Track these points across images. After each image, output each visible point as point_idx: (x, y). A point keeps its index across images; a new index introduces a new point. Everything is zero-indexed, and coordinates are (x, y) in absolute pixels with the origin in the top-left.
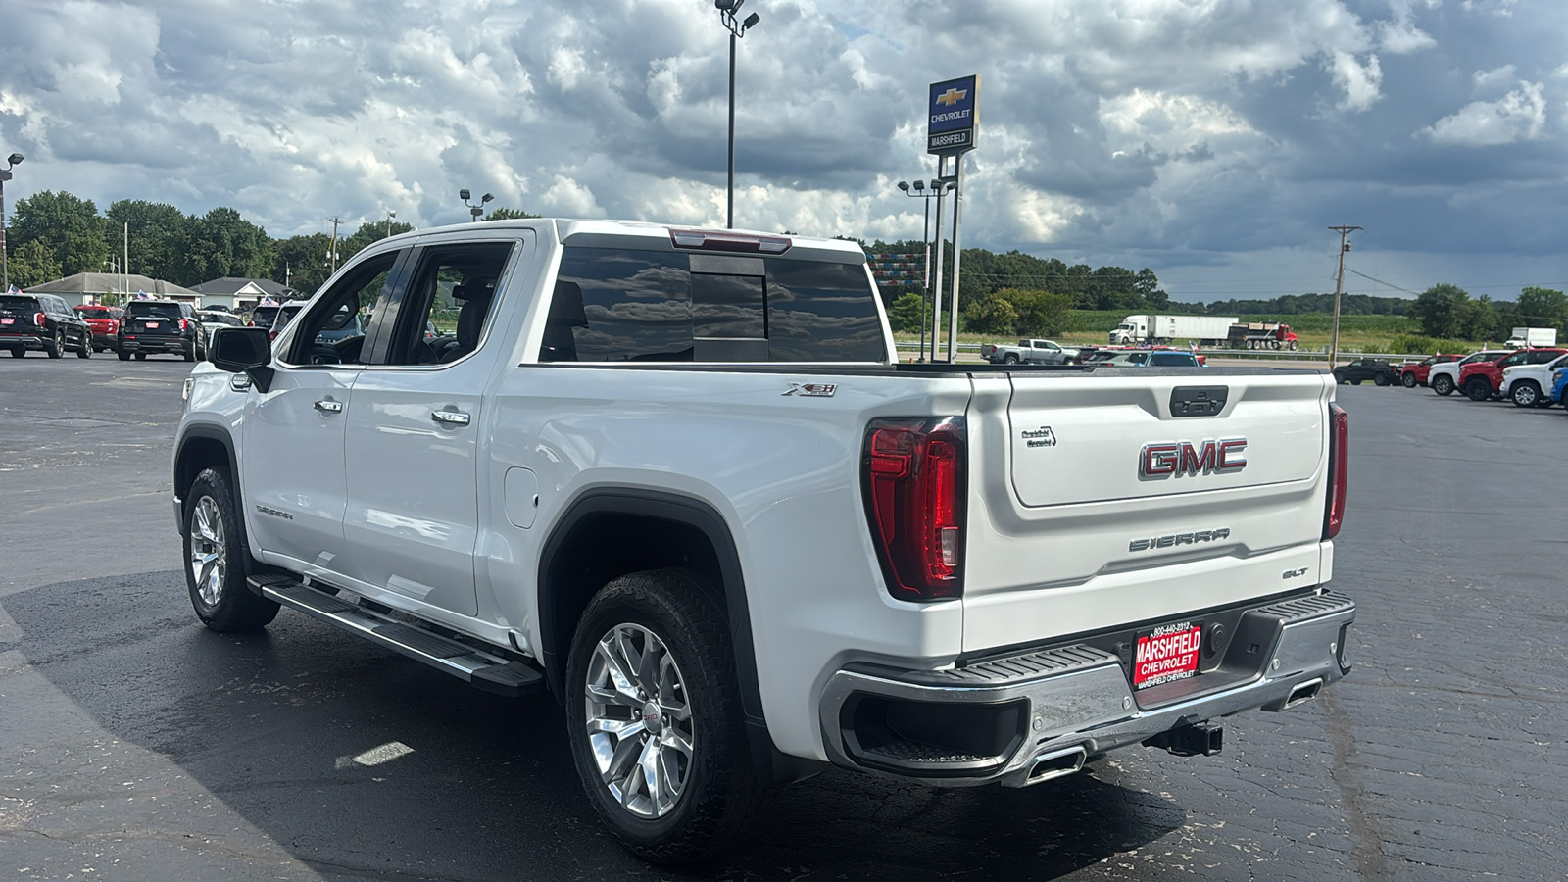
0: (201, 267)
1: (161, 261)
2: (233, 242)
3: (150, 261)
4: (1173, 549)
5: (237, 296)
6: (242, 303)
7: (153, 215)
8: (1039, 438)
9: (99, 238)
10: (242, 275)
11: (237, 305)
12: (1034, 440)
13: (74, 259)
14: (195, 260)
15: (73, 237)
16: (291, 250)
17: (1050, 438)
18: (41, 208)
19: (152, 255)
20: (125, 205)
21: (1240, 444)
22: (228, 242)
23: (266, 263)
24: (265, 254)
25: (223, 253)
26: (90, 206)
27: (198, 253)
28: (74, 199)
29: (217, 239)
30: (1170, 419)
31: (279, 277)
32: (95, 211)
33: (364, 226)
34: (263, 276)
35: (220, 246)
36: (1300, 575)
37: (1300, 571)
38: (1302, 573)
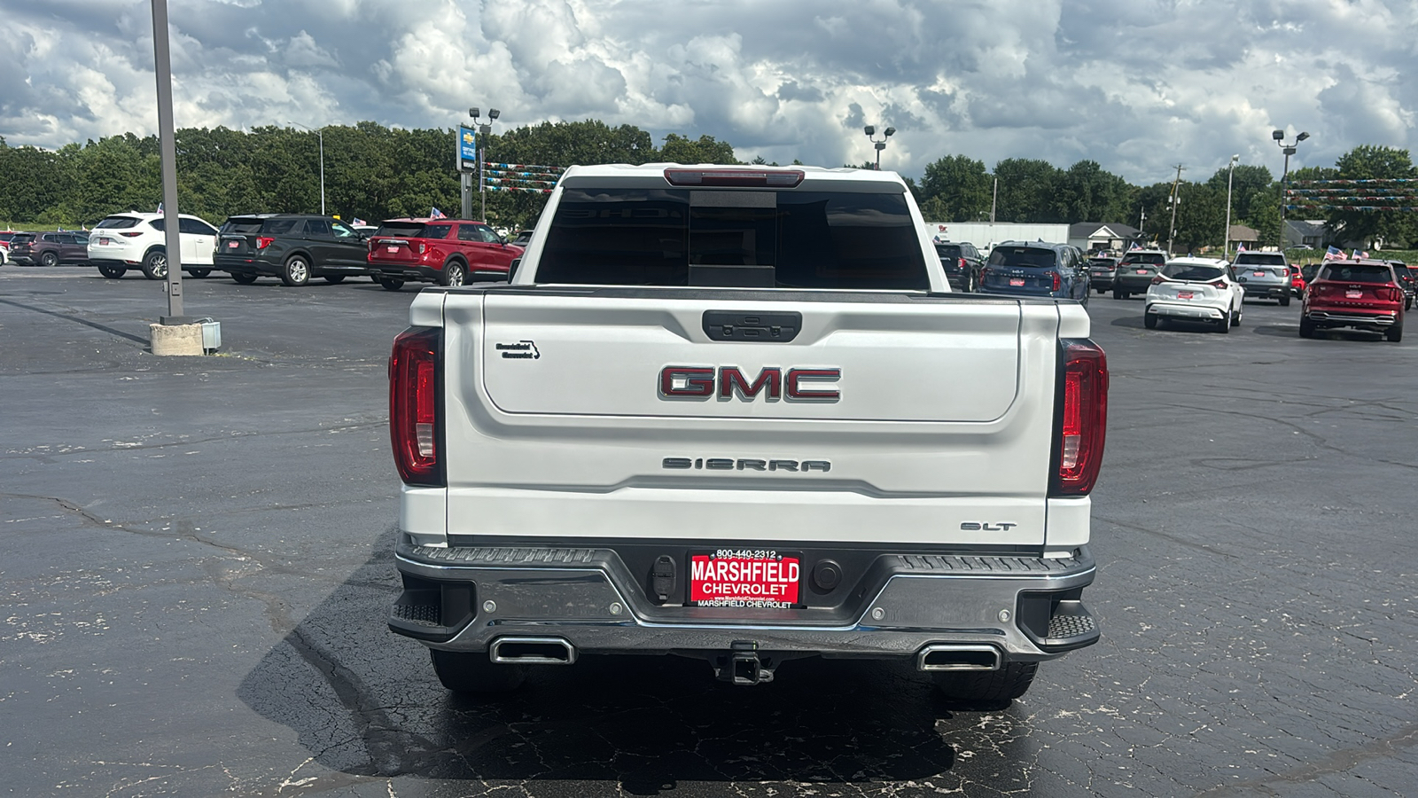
0: (1063, 214)
1: (1033, 210)
2: (1092, 190)
3: (1025, 210)
5: (1091, 239)
6: (1095, 245)
7: (1030, 170)
8: (518, 351)
9: (985, 192)
10: (1098, 220)
11: (1090, 247)
12: (510, 352)
13: (965, 210)
14: (1058, 208)
15: (965, 192)
16: (1148, 196)
17: (532, 351)
18: (944, 169)
19: (1026, 205)
20: (1008, 163)
22: (1087, 190)
23: (1124, 208)
24: (1123, 201)
25: (1083, 201)
26: (980, 166)
27: (1061, 201)
28: (968, 161)
29: (1079, 188)
30: (705, 342)
31: (1134, 221)
32: (984, 169)
33: (1219, 172)
34: (1118, 220)
35: (1081, 194)
36: (999, 529)
37: (998, 525)
38: (1002, 528)
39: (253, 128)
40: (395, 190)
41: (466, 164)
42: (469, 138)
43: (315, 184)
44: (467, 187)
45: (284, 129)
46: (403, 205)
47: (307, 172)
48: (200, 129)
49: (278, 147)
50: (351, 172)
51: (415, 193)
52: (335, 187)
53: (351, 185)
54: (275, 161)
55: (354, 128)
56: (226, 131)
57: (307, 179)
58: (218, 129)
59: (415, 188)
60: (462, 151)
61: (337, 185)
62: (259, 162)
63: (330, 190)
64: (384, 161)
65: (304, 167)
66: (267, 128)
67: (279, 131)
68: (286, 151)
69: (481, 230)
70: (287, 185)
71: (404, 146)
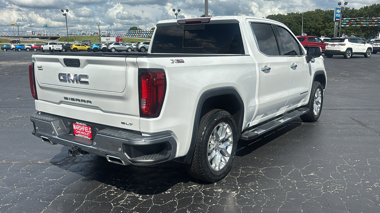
4: (75, 102)
8: (40, 68)
12: (39, 68)
17: (42, 68)
21: (86, 76)
30: (66, 67)
36: (129, 125)
37: (129, 124)
38: (130, 124)
39: (287, 13)
40: (323, 28)
41: (336, 19)
42: (339, 11)
43: (300, 28)
44: (336, 26)
45: (296, 13)
46: (325, 32)
47: (299, 25)
48: (274, 15)
49: (292, 18)
50: (311, 24)
51: (329, 29)
52: (306, 28)
53: (311, 27)
54: (290, 22)
55: (314, 11)
56: (280, 15)
57: (298, 26)
58: (278, 14)
59: (329, 27)
60: (336, 15)
61: (307, 28)
62: (286, 23)
63: (305, 29)
64: (321, 20)
65: (298, 23)
66: (291, 13)
67: (294, 13)
68: (294, 19)
69: (316, 39)
70: (293, 29)
71: (327, 15)
